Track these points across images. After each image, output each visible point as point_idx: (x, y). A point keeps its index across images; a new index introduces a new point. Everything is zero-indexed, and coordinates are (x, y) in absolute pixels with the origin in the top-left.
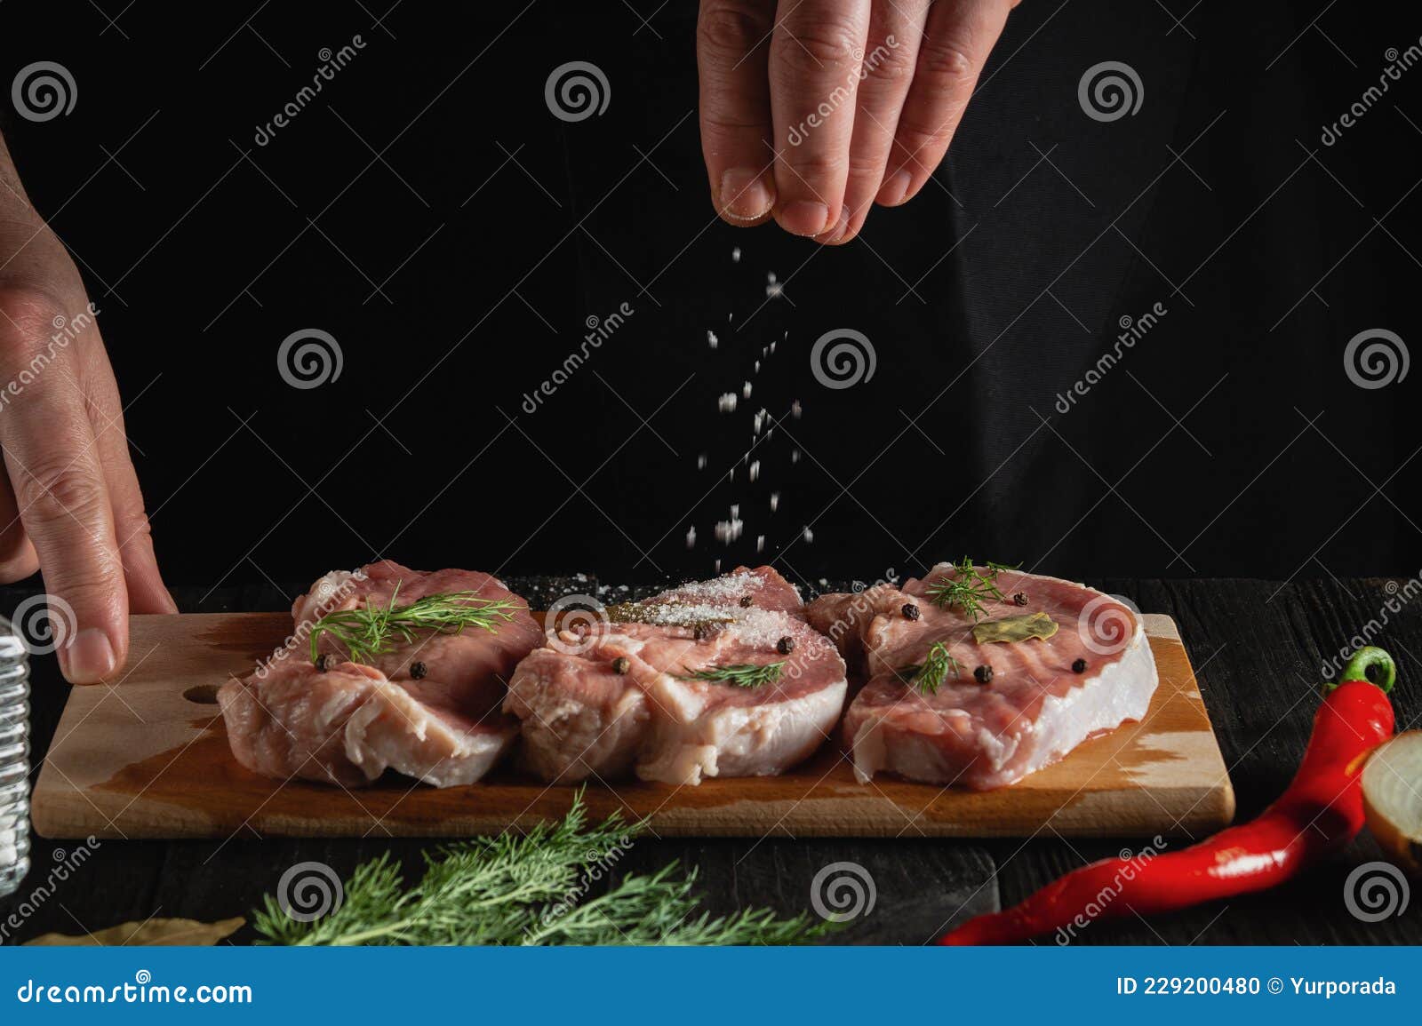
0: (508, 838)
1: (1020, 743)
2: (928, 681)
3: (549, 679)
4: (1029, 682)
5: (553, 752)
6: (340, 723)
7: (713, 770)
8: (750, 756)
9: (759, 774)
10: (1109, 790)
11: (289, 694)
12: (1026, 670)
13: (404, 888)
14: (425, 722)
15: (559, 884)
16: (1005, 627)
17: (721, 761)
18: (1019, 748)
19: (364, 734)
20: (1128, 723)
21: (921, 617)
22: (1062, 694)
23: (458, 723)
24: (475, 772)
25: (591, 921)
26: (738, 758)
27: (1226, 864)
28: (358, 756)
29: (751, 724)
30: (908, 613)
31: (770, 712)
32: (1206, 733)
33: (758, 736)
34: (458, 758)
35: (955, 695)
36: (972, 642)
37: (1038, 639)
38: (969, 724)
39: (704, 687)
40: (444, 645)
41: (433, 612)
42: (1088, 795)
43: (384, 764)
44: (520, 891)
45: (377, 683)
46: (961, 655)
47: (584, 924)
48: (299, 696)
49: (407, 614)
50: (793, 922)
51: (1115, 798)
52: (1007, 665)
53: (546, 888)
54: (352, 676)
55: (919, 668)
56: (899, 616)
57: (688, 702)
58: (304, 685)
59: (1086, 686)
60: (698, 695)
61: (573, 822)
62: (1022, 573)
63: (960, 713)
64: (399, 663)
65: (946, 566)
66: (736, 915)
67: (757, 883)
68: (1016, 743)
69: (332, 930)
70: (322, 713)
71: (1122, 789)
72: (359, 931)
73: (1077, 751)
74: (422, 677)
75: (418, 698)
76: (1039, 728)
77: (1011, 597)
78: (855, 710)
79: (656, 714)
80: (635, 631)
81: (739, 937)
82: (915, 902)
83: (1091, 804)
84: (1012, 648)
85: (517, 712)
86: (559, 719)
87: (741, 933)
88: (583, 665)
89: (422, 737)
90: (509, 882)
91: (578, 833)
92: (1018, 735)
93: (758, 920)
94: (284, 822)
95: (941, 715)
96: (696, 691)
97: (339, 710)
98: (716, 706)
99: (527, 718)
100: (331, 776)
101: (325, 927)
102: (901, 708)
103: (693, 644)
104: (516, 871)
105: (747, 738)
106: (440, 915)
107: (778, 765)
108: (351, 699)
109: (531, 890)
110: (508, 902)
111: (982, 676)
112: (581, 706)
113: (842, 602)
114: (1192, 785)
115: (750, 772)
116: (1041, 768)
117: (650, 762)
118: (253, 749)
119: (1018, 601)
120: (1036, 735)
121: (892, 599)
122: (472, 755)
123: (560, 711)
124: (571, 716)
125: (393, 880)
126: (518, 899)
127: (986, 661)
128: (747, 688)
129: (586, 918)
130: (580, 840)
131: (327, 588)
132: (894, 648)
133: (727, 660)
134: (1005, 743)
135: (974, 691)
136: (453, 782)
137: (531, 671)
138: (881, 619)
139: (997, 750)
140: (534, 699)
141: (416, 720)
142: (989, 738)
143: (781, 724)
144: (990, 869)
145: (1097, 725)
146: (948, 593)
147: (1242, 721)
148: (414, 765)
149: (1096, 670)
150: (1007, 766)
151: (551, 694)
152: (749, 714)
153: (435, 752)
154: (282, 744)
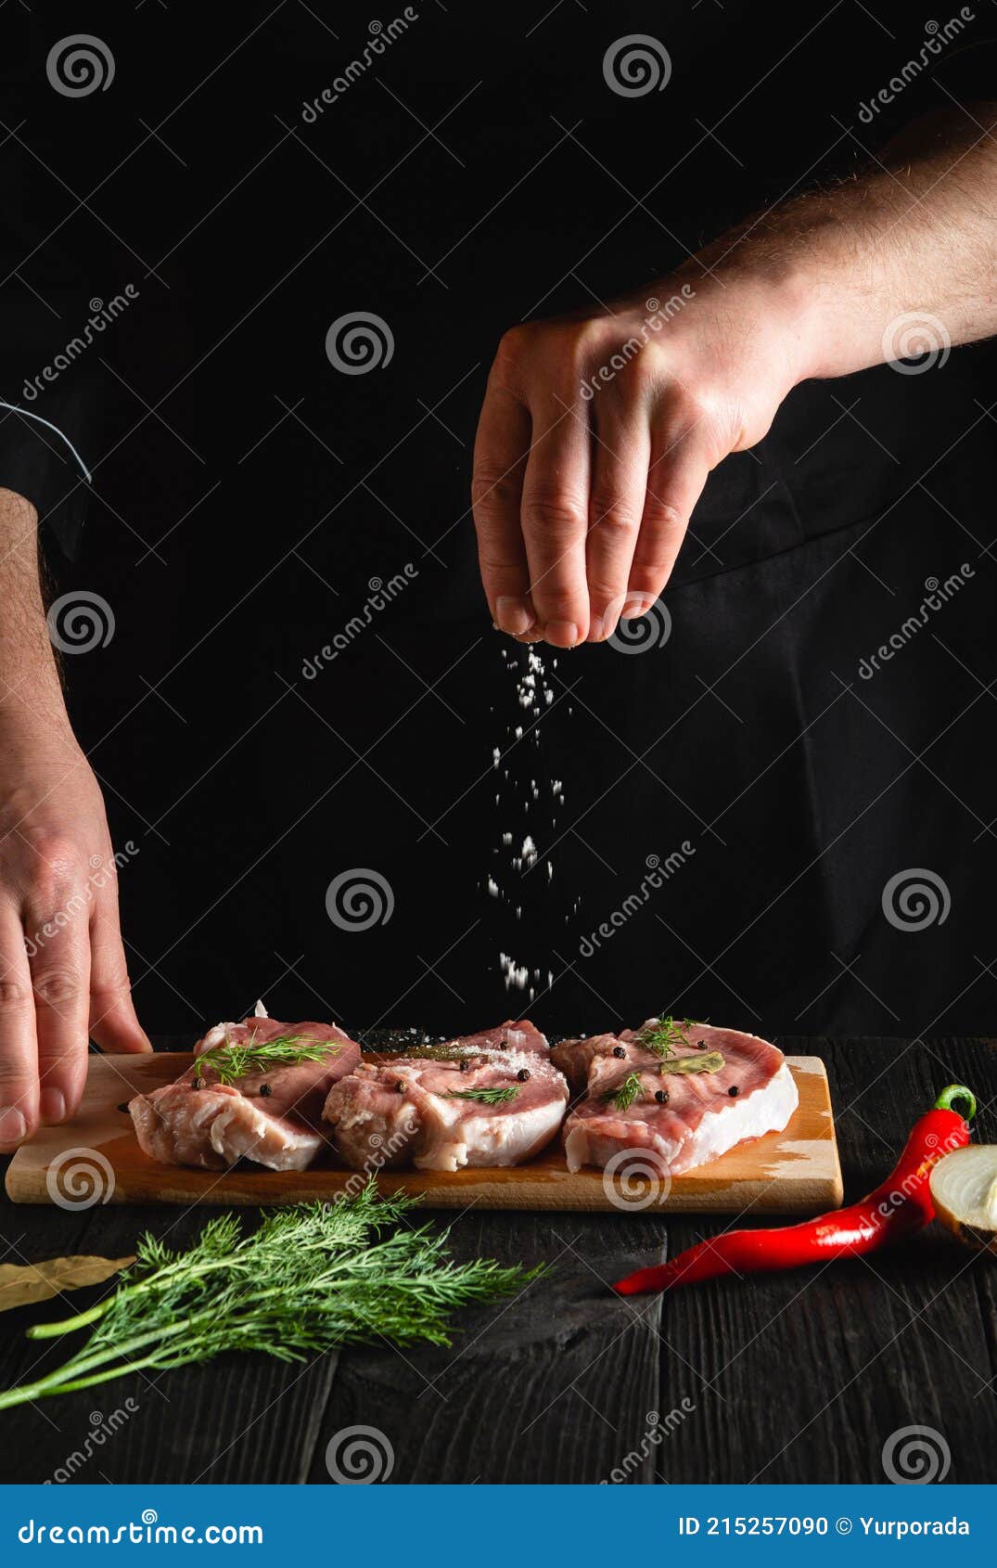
0: (320, 1205)
1: (684, 1145)
2: (622, 1101)
3: (351, 1096)
4: (695, 1103)
5: (355, 1147)
6: (207, 1125)
7: (464, 1161)
8: (492, 1152)
9: (501, 1165)
10: (751, 1180)
11: (174, 1105)
12: (694, 1094)
13: (243, 1235)
14: (265, 1124)
15: (354, 1239)
16: (684, 1064)
17: (469, 1155)
18: (683, 1149)
19: (223, 1133)
20: (772, 1133)
21: (628, 1057)
22: (718, 1110)
23: (289, 1125)
24: (302, 1161)
25: (367, 1263)
26: (483, 1153)
27: (824, 1237)
28: (220, 1148)
29: (491, 1130)
30: (618, 1053)
31: (505, 1120)
32: (829, 1141)
33: (496, 1137)
34: (288, 1150)
35: (641, 1111)
36: (658, 1074)
37: (707, 1072)
38: (646, 1131)
39: (460, 1102)
40: (287, 1074)
41: (280, 1050)
42: (734, 1184)
43: (238, 1154)
44: (326, 1242)
45: (233, 1098)
46: (650, 1083)
47: (363, 1264)
48: (179, 1106)
49: (260, 1051)
50: (512, 1270)
51: (754, 1186)
52: (681, 1090)
53: (345, 1241)
54: (216, 1093)
55: (618, 1092)
56: (611, 1056)
57: (446, 1113)
58: (183, 1099)
59: (737, 1105)
60: (454, 1108)
61: (367, 1196)
62: (709, 1026)
63: (641, 1123)
64: (255, 1085)
65: (654, 1021)
66: (472, 1262)
67: (495, 1243)
68: (681, 1145)
69: (189, 1261)
70: (195, 1118)
71: (759, 1180)
72: (210, 1263)
73: (730, 1153)
74: (268, 1095)
75: (261, 1108)
76: (699, 1135)
77: (696, 1044)
78: (569, 1121)
79: (425, 1120)
80: (418, 1064)
81: (471, 1278)
82: (604, 1258)
83: (736, 1191)
84: (687, 1078)
85: (331, 1120)
86: (357, 1124)
87: (473, 1276)
88: (375, 1087)
89: (263, 1136)
90: (319, 1235)
91: (372, 1203)
92: (682, 1140)
93: (486, 1267)
94: (173, 1194)
95: (626, 1125)
96: (453, 1104)
97: (206, 1116)
98: (467, 1116)
99: (336, 1124)
100: (203, 1162)
101: (184, 1259)
102: (600, 1120)
103: (459, 1073)
104: (324, 1227)
105: (489, 1139)
106: (266, 1254)
107: (513, 1159)
108: (215, 1108)
109: (334, 1241)
110: (317, 1249)
111: (661, 1098)
112: (372, 1114)
113: (575, 1045)
114: (811, 1177)
115: (495, 1163)
116: (703, 1164)
117: (424, 1155)
118: (152, 1143)
119: (701, 1046)
120: (696, 1140)
121: (608, 1043)
122: (297, 1149)
123: (358, 1118)
124: (365, 1121)
125: (236, 1228)
126: (325, 1247)
127: (666, 1087)
128: (492, 1105)
129: (364, 1261)
130: (373, 1209)
131: (218, 1034)
132: (605, 1078)
133: (481, 1085)
134: (672, 1145)
135: (656, 1108)
136: (287, 1167)
137: (339, 1091)
138: (598, 1058)
139: (667, 1150)
140: (341, 1109)
141: (257, 1123)
142: (660, 1141)
143: (513, 1130)
144: (662, 1237)
145: (746, 1134)
146: (650, 1040)
147: (866, 1137)
148: (259, 1154)
149: (747, 1094)
150: (675, 1161)
151: (351, 1106)
152: (489, 1122)
153: (272, 1146)
154: (170, 1139)
